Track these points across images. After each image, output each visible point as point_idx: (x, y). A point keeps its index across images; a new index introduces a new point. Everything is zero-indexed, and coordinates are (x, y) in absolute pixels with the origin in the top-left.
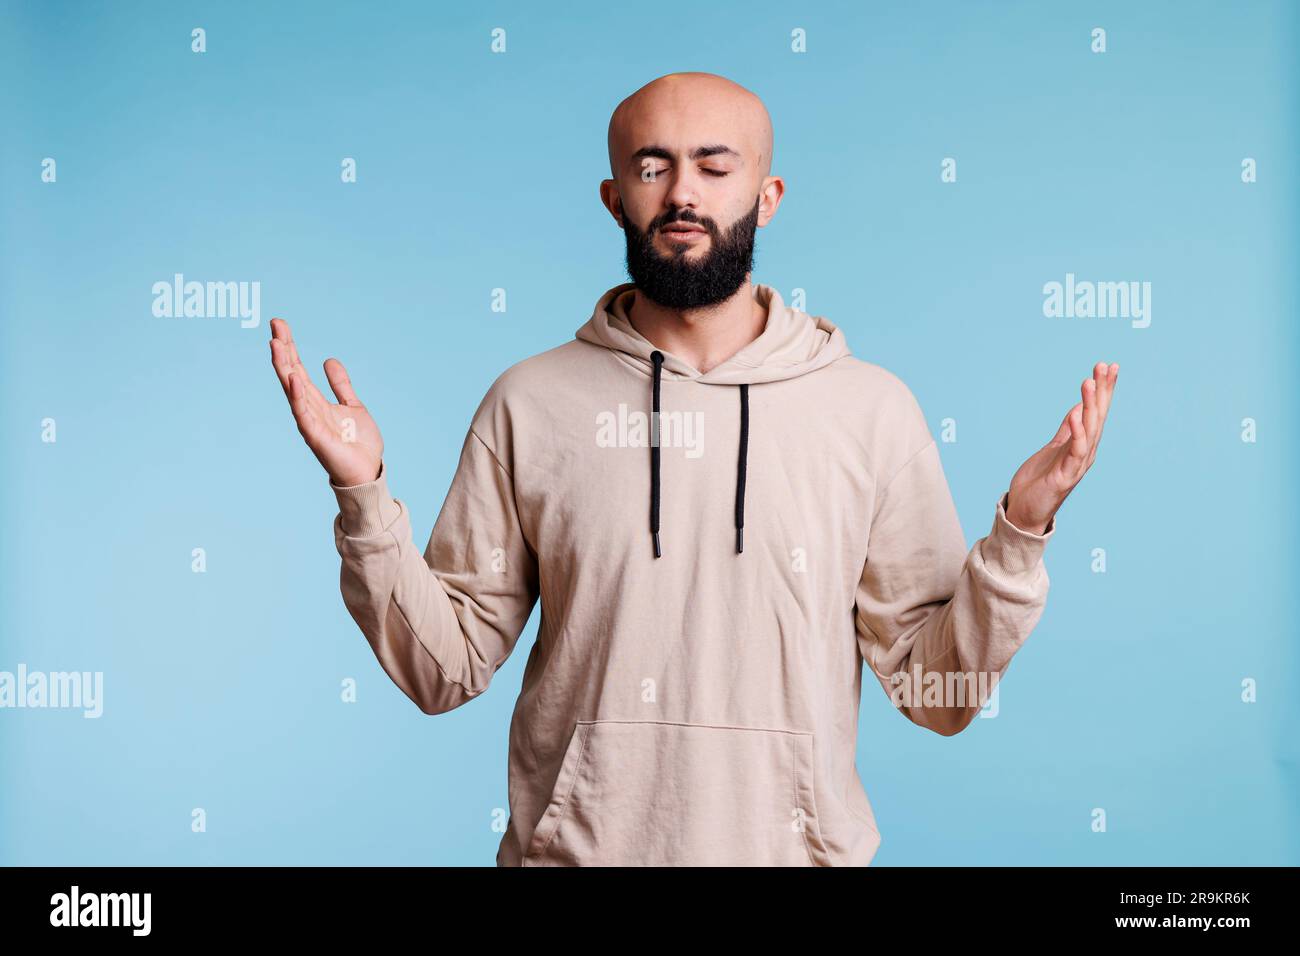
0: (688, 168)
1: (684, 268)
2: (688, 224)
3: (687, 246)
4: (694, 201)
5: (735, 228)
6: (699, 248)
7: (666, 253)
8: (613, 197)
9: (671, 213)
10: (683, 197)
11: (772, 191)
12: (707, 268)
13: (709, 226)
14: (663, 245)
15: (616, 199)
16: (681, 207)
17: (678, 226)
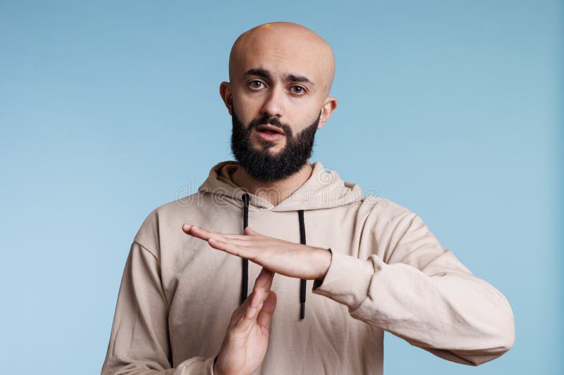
0: (280, 90)
1: (268, 158)
2: (274, 127)
3: (271, 144)
4: (281, 113)
5: (303, 133)
6: (279, 145)
7: (258, 147)
8: (227, 93)
9: (265, 119)
10: (274, 109)
11: (328, 107)
12: (282, 160)
13: (287, 131)
14: (256, 140)
15: (229, 94)
16: (271, 116)
17: (268, 128)
